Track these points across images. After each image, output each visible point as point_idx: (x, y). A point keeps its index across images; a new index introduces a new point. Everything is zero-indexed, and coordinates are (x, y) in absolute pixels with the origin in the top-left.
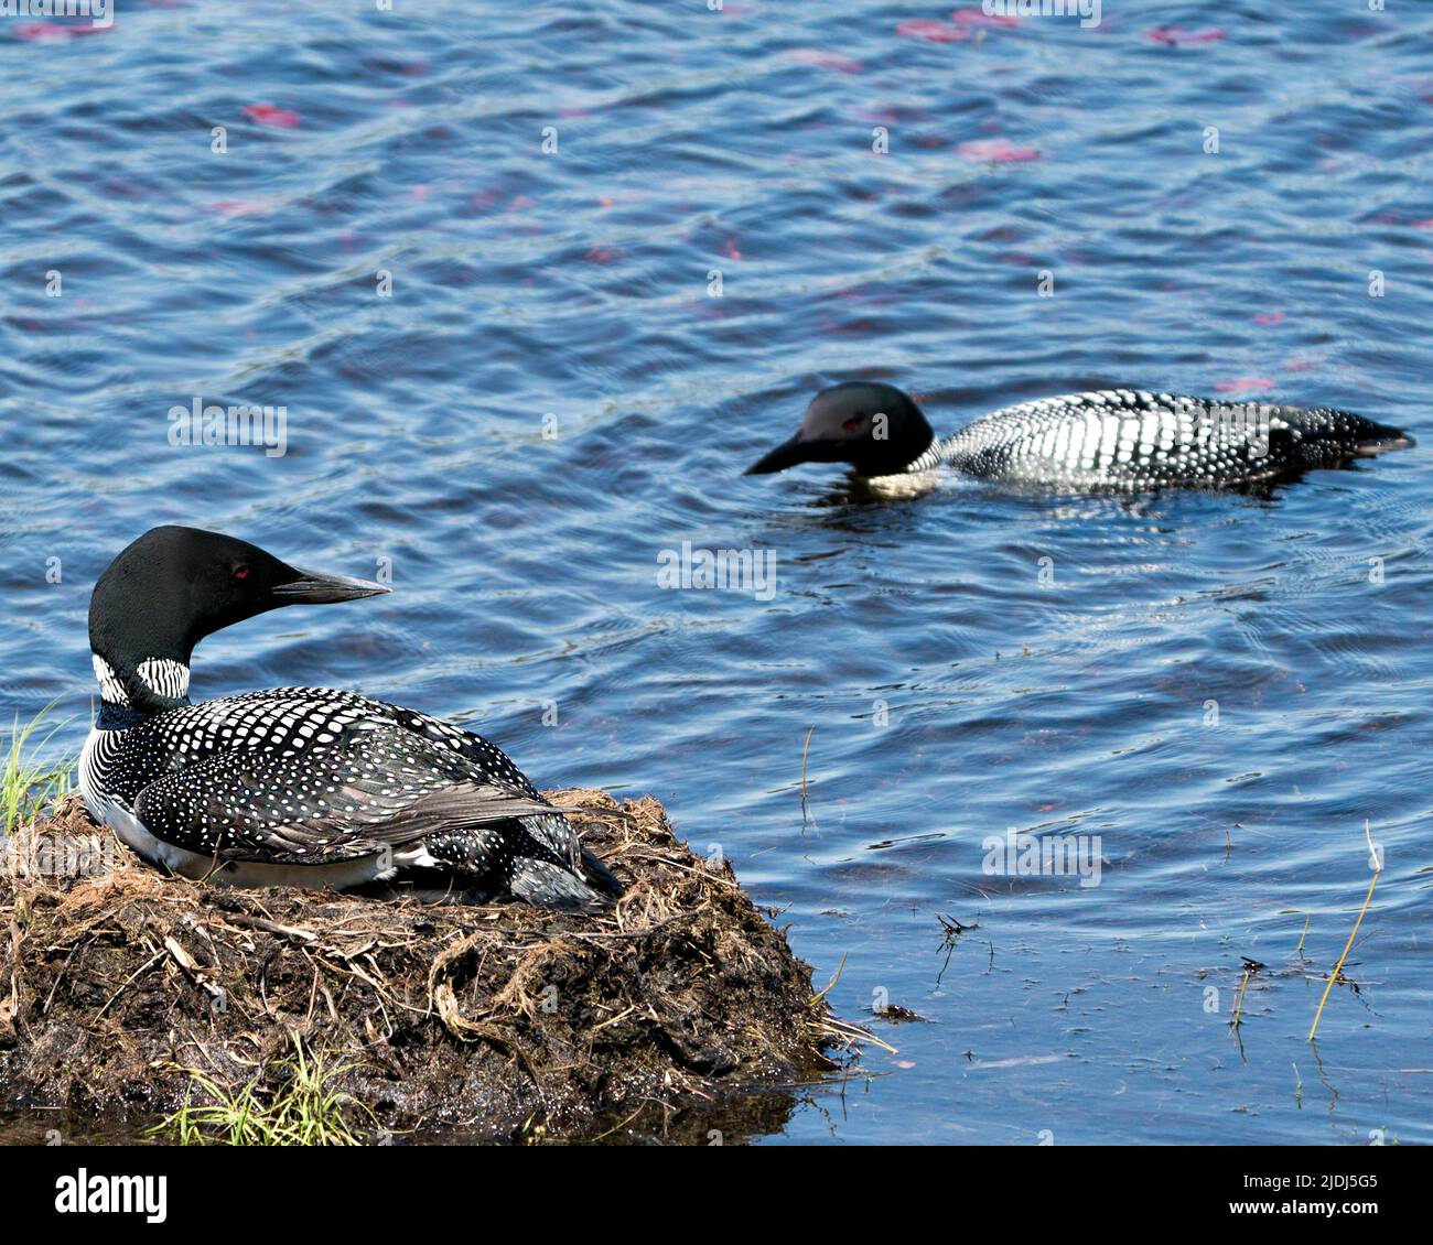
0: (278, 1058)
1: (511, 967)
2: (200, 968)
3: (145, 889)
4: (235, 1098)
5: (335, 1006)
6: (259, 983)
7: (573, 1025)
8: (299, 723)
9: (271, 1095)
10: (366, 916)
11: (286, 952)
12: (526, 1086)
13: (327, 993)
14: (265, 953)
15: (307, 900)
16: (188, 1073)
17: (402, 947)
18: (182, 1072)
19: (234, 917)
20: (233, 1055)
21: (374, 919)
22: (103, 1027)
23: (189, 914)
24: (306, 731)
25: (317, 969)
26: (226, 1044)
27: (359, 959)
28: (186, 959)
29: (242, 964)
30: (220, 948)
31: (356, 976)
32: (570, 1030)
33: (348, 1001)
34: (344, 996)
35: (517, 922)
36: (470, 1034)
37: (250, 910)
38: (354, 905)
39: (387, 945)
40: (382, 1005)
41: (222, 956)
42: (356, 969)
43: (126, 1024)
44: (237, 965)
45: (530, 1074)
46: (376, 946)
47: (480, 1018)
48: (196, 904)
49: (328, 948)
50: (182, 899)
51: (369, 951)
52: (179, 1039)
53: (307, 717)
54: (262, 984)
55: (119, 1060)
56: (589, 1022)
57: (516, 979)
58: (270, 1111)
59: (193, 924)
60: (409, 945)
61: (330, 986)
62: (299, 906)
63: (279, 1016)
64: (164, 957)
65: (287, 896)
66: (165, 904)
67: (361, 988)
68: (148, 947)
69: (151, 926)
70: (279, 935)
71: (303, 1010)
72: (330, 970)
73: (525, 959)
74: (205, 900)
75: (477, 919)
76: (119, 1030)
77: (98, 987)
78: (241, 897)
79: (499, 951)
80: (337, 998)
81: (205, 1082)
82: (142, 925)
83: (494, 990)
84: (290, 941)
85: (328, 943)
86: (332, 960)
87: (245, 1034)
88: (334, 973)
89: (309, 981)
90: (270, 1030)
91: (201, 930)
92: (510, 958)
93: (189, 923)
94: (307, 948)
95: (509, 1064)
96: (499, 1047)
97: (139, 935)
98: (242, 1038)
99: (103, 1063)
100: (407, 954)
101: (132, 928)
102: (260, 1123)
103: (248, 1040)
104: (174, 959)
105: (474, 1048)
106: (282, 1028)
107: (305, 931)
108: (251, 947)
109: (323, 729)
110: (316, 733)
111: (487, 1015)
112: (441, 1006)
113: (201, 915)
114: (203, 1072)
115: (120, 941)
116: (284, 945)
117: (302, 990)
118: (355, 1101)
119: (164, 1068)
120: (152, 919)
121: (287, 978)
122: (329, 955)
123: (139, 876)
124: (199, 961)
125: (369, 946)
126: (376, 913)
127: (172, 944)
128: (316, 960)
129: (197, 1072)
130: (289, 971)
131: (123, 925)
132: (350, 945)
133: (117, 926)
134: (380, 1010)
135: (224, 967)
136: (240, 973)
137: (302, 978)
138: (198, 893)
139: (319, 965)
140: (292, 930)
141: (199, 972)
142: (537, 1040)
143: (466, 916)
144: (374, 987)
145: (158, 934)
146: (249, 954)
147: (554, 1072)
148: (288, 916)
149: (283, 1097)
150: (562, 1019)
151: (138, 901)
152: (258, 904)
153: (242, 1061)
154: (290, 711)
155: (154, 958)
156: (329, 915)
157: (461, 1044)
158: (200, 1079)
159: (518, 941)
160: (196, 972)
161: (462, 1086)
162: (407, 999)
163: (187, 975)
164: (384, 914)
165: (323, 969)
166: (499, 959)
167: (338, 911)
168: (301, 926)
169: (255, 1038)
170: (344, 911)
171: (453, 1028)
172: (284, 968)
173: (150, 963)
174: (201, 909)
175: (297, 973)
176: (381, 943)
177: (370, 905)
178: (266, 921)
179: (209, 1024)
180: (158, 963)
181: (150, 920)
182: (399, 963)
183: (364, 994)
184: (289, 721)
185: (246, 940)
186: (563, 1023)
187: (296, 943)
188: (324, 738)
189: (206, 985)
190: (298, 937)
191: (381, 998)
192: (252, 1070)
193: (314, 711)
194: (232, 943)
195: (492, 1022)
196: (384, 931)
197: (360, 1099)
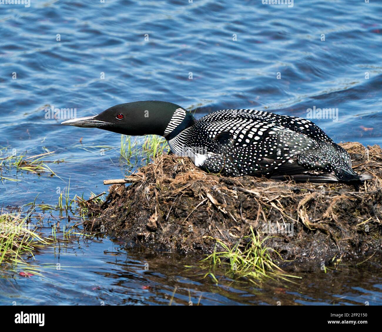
0: (247, 235)
1: (327, 204)
2: (219, 204)
3: (200, 177)
4: (232, 249)
5: (266, 217)
6: (240, 209)
7: (349, 224)
8: (248, 133)
9: (244, 248)
10: (276, 186)
11: (249, 199)
12: (333, 245)
13: (263, 213)
14: (242, 199)
15: (256, 181)
16: (215, 240)
17: (289, 197)
18: (213, 240)
19: (231, 187)
20: (231, 234)
21: (279, 187)
22: (186, 224)
23: (215, 186)
24: (250, 136)
25: (260, 205)
26: (228, 230)
27: (274, 201)
28: (214, 201)
29: (234, 203)
30: (226, 197)
31: (273, 207)
32: (348, 226)
33: (270, 216)
34: (269, 214)
35: (329, 188)
36: (313, 227)
37: (236, 184)
38: (272, 183)
39: (284, 196)
40: (282, 217)
41: (227, 200)
42: (273, 204)
43: (194, 224)
44: (232, 203)
45: (334, 241)
46: (280, 196)
47: (316, 222)
48: (218, 182)
49: (263, 198)
50: (213, 181)
51: (277, 199)
52: (212, 228)
53: (250, 130)
54: (241, 210)
55: (192, 235)
56: (355, 223)
57: (330, 208)
58: (243, 253)
59: (217, 189)
60: (291, 196)
61: (264, 210)
62: (253, 183)
63: (247, 221)
64: (207, 201)
65: (249, 179)
66: (207, 182)
67: (275, 211)
68: (201, 197)
69: (202, 190)
70: (246, 193)
71: (255, 219)
72: (264, 205)
73: (332, 201)
74: (221, 181)
75: (315, 187)
76: (192, 226)
77: (184, 211)
78: (233, 180)
79: (323, 198)
80: (267, 214)
81: (221, 243)
82: (199, 190)
83: (321, 212)
84: (250, 195)
85: (263, 196)
86: (264, 201)
87: (235, 227)
88: (265, 206)
89: (257, 209)
90: (243, 226)
91: (219, 191)
92: (327, 201)
93: (215, 189)
94: (256, 197)
95: (327, 237)
96: (324, 231)
97: (198, 193)
98: (234, 228)
99: (186, 236)
100: (291, 199)
101: (196, 190)
102: (241, 257)
103: (236, 229)
104: (210, 201)
105: (315, 232)
106: (248, 225)
107: (255, 191)
108: (237, 197)
109: (256, 134)
110: (254, 136)
111: (319, 220)
112: (302, 218)
113: (220, 186)
114: (221, 240)
115: (192, 195)
116: (248, 196)
117: (254, 212)
118: (273, 250)
119: (207, 238)
120: (203, 187)
121: (249, 208)
122: (264, 200)
123: (198, 173)
124: (219, 202)
125: (278, 197)
126: (280, 185)
127: (209, 196)
128: (259, 202)
129: (219, 240)
130: (250, 205)
131: (193, 189)
132: (271, 196)
133: (191, 190)
134: (282, 219)
135: (228, 204)
136: (233, 206)
137: (255, 208)
138: (218, 179)
139: (260, 203)
140: (251, 191)
141: (219, 205)
142: (337, 228)
143: (311, 186)
144: (279, 211)
145: (205, 193)
146: (236, 200)
147: (343, 240)
148: (249, 186)
149: (248, 248)
150: (346, 222)
151: (198, 181)
152: (239, 183)
153: (234, 236)
154: (245, 127)
155: (204, 201)
156: (263, 186)
157: (310, 231)
158: (220, 242)
159: (330, 195)
160: (218, 206)
161: (311, 245)
162: (291, 215)
163: (214, 207)
164: (283, 186)
165: (261, 204)
166: (323, 201)
167: (267, 185)
168: (254, 190)
169: (238, 228)
170: (269, 185)
171: (307, 226)
172: (248, 204)
173: (202, 203)
174: (220, 184)
175: (253, 206)
176: (282, 196)
177: (278, 183)
178: (242, 188)
179: (223, 223)
180: (205, 203)
181: (202, 188)
182: (288, 202)
183: (276, 213)
184: (244, 132)
185: (235, 195)
186: (346, 223)
187: (252, 196)
188: (257, 138)
189: (221, 210)
190: (253, 194)
191: (282, 214)
192: (238, 239)
193: (253, 127)
194: (230, 195)
195: (321, 223)
196: (283, 192)
197: (275, 249)
